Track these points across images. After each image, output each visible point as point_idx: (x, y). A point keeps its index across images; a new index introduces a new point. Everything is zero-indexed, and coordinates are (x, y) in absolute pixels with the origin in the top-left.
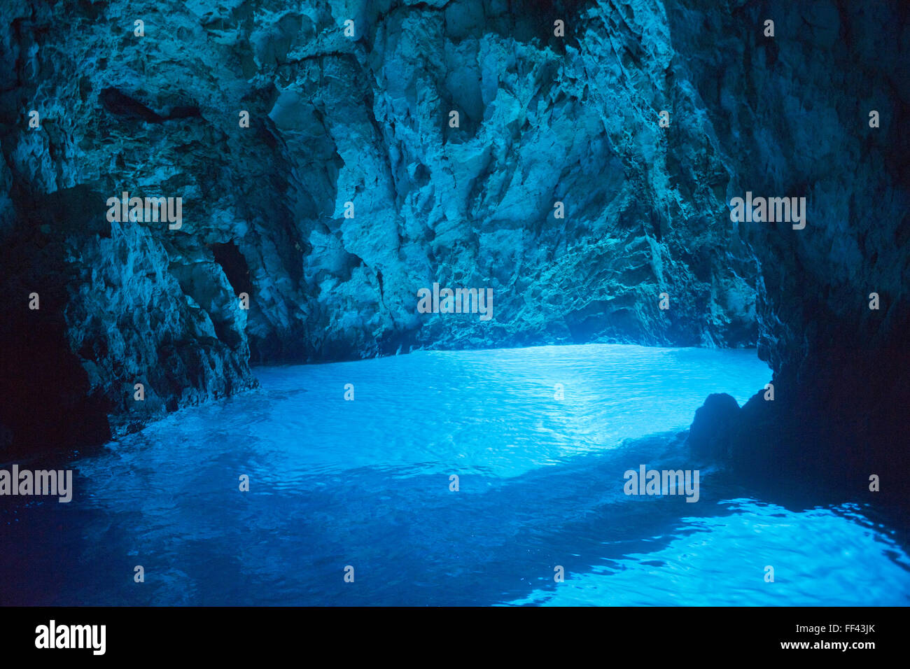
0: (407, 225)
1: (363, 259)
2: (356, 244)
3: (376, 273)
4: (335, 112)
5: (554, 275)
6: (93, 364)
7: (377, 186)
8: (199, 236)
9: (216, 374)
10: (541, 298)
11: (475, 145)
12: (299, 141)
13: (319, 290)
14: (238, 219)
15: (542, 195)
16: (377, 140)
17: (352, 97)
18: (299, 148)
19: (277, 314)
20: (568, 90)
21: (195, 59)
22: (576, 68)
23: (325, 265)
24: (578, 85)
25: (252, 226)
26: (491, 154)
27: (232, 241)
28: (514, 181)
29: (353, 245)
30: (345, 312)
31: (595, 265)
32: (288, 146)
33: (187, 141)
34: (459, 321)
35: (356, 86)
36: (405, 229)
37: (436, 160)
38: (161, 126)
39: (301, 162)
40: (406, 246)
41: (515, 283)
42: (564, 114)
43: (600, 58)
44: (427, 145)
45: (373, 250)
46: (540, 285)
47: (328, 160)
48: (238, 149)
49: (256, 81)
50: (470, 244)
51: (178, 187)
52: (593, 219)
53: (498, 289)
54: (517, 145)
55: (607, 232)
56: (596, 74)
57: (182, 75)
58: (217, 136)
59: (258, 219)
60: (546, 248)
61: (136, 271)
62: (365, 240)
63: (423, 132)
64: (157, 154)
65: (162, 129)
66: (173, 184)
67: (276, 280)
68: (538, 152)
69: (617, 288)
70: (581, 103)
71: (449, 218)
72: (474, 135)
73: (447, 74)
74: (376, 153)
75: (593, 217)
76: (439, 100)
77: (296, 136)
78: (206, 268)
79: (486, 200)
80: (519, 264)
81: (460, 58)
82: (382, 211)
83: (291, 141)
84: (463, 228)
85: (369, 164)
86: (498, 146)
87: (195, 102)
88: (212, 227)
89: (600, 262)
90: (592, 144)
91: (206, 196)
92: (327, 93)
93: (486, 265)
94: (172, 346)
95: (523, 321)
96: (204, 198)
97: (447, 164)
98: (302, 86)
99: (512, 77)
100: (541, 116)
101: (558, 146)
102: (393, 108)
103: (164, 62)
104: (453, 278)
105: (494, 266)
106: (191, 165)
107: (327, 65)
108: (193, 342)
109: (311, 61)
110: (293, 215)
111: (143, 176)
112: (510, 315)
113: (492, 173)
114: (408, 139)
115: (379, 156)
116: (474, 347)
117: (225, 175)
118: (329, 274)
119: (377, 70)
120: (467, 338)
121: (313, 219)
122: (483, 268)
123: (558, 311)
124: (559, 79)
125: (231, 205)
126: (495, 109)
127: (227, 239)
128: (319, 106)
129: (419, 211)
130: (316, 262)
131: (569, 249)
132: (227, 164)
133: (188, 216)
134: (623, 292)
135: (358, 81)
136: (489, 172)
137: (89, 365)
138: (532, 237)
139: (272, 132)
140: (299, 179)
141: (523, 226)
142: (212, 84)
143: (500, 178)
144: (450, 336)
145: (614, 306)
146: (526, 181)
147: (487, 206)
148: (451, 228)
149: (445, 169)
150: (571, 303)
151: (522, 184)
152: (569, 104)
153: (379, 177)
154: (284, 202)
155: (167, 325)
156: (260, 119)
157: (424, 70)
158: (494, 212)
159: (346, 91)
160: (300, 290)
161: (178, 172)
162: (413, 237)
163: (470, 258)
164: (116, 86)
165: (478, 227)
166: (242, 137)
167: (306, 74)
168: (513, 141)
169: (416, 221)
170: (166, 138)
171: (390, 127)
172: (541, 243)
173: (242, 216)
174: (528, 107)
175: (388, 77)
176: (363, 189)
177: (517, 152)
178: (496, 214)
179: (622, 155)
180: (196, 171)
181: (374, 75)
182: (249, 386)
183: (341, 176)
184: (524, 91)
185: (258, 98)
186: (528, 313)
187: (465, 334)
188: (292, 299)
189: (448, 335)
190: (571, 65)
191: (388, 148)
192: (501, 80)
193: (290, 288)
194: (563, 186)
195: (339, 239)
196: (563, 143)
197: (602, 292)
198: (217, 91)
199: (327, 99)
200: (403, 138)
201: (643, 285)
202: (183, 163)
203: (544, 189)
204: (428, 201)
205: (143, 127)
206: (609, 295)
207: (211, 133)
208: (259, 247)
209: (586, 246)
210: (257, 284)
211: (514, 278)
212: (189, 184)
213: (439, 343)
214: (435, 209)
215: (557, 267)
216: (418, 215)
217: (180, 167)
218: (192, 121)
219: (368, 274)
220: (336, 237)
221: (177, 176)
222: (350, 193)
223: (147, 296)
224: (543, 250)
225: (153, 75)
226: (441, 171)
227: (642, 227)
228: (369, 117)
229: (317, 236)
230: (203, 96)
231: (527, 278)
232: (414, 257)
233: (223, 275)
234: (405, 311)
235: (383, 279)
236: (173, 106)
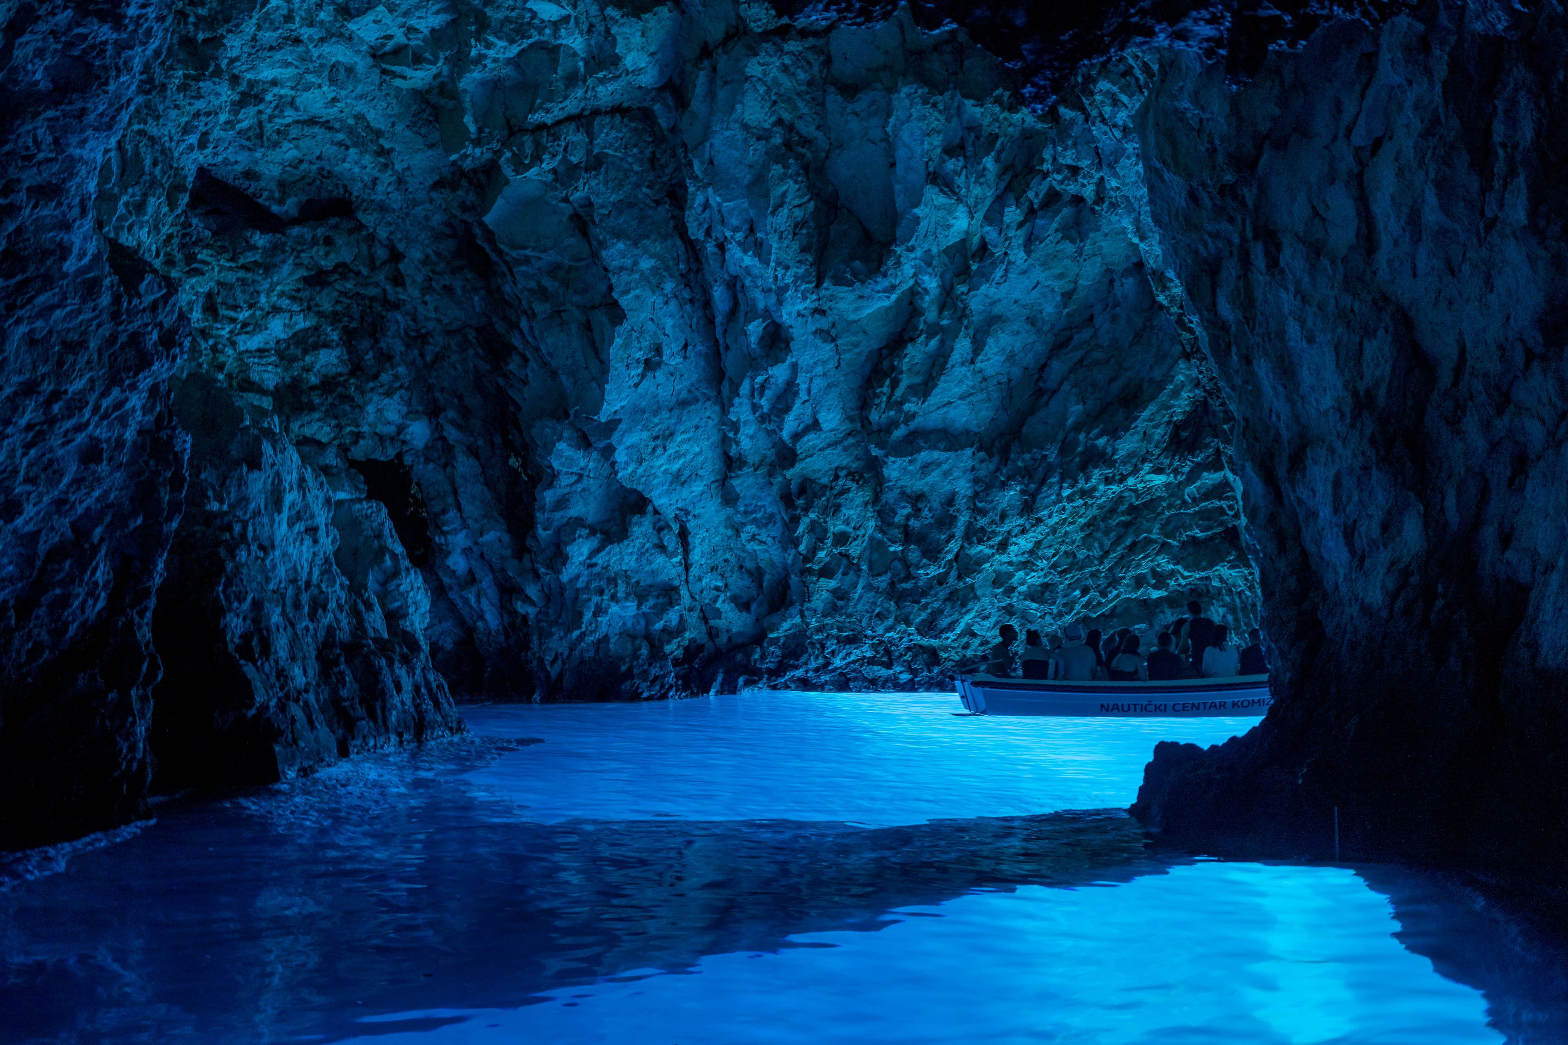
0: (742, 437)
1: (653, 499)
2: (640, 471)
3: (676, 528)
4: (612, 219)
5: (1038, 544)
6: (254, 669)
7: (685, 358)
8: (339, 446)
9: (403, 703)
10: (1013, 589)
11: (879, 287)
12: (539, 269)
13: (565, 559)
14: (411, 414)
15: (1013, 383)
16: (690, 270)
17: (644, 190)
18: (539, 283)
19: (479, 601)
20: (1063, 187)
21: (355, 116)
22: (1079, 147)
23: (576, 510)
24: (1084, 177)
25: (438, 428)
26: (911, 303)
27: (399, 456)
28: (956, 357)
29: (634, 472)
30: (613, 604)
31: (1127, 525)
32: (518, 277)
33: (327, 264)
34: (840, 629)
35: (654, 169)
36: (738, 443)
37: (803, 316)
38: (284, 239)
39: (541, 308)
40: (738, 476)
41: (957, 556)
42: (1057, 230)
43: (1125, 130)
44: (786, 288)
45: (671, 483)
46: (1010, 563)
47: (593, 307)
48: (420, 278)
49: (466, 156)
50: (866, 476)
51: (305, 352)
52: (1114, 433)
53: (922, 568)
54: (963, 288)
55: (1144, 460)
56: (1116, 162)
57: (328, 146)
58: (381, 253)
59: (451, 414)
60: (1018, 488)
61: (291, 524)
62: (658, 463)
63: (778, 263)
64: (273, 291)
65: (285, 244)
66: (297, 344)
67: (481, 535)
68: (1005, 302)
69: (1172, 574)
70: (1093, 210)
71: (825, 426)
72: (879, 269)
73: (828, 153)
74: (686, 295)
75: (1115, 430)
76: (812, 203)
77: (533, 262)
78: (359, 510)
79: (898, 393)
80: (963, 519)
81: (854, 125)
82: (693, 407)
83: (523, 268)
84: (853, 445)
85: (672, 316)
86: (925, 289)
87: (346, 191)
88: (365, 429)
89: (1136, 518)
90: (1117, 284)
91: (356, 368)
92: (598, 184)
93: (897, 519)
94: (338, 651)
95: (974, 635)
96: (352, 373)
97: (824, 323)
98: (554, 171)
99: (951, 165)
100: (1010, 235)
101: (1045, 290)
102: (722, 216)
103: (297, 122)
104: (829, 542)
105: (912, 522)
106: (330, 309)
107: (602, 132)
108: (369, 646)
109: (572, 126)
110: (519, 408)
111: (247, 333)
112: (945, 622)
113: (912, 340)
114: (749, 274)
115: (691, 301)
116: (874, 685)
117: (394, 328)
118: (584, 527)
119: (696, 148)
120: (857, 666)
121: (558, 419)
122: (890, 525)
123: (1048, 617)
124: (1046, 166)
125: (401, 387)
126: (918, 224)
127: (391, 452)
128: (581, 206)
129: (765, 410)
130: (562, 503)
131: (1066, 493)
132: (396, 306)
133: (324, 409)
134: (1183, 582)
135: (658, 160)
136: (906, 337)
137: (249, 669)
138: (992, 467)
139: (488, 250)
140: (534, 337)
141: (972, 445)
142: (382, 160)
143: (928, 349)
144: (821, 661)
145: (1168, 612)
146: (980, 357)
147: (901, 403)
148: (829, 445)
149: (819, 332)
150: (1075, 602)
151: (972, 362)
152: (1066, 211)
153: (689, 340)
154: (501, 381)
155: (330, 615)
156: (464, 222)
157: (784, 149)
158: (914, 416)
159: (634, 179)
160: (527, 557)
161: (308, 324)
162: (752, 459)
163: (866, 504)
164: (209, 165)
165: (881, 445)
166: (427, 256)
167: (561, 149)
168: (955, 280)
169: (760, 429)
170: (291, 261)
171: (716, 250)
172: (1009, 478)
173: (420, 408)
174: (985, 217)
175: (715, 163)
176: (659, 365)
177: (962, 301)
178: (918, 420)
179: (1174, 310)
180: (340, 321)
181: (690, 155)
182: (451, 729)
183: (618, 341)
184: (977, 191)
185: (464, 183)
186: (986, 618)
187: (853, 657)
188: (511, 574)
189: (817, 657)
190: (1070, 142)
191: (711, 287)
192: (931, 169)
193: (508, 552)
194: (1057, 367)
195: (607, 459)
196: (1059, 286)
197: (1139, 581)
198: (390, 172)
199: (597, 195)
200: (741, 273)
201: (1223, 570)
202: (317, 305)
203: (1016, 372)
204: (785, 390)
205: (252, 242)
206: (1156, 587)
207: (370, 247)
208: (449, 469)
209: (1102, 487)
210: (443, 541)
211: (954, 546)
212: (326, 345)
213: (799, 673)
214: (797, 408)
215: (1041, 528)
216: (763, 419)
217: (312, 314)
218: (336, 227)
219: (660, 530)
220: (602, 455)
221: (306, 330)
222: (633, 373)
223: (305, 565)
224: (1012, 493)
225: (276, 145)
226: (812, 337)
227: (1218, 452)
228: (676, 228)
229: (567, 453)
230: (362, 181)
231: (981, 547)
232: (754, 497)
233: (388, 525)
234: (732, 605)
235: (690, 539)
236: (304, 198)
